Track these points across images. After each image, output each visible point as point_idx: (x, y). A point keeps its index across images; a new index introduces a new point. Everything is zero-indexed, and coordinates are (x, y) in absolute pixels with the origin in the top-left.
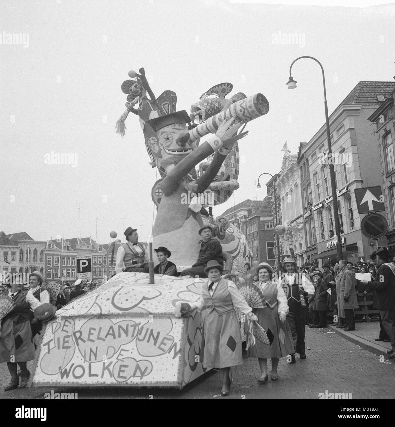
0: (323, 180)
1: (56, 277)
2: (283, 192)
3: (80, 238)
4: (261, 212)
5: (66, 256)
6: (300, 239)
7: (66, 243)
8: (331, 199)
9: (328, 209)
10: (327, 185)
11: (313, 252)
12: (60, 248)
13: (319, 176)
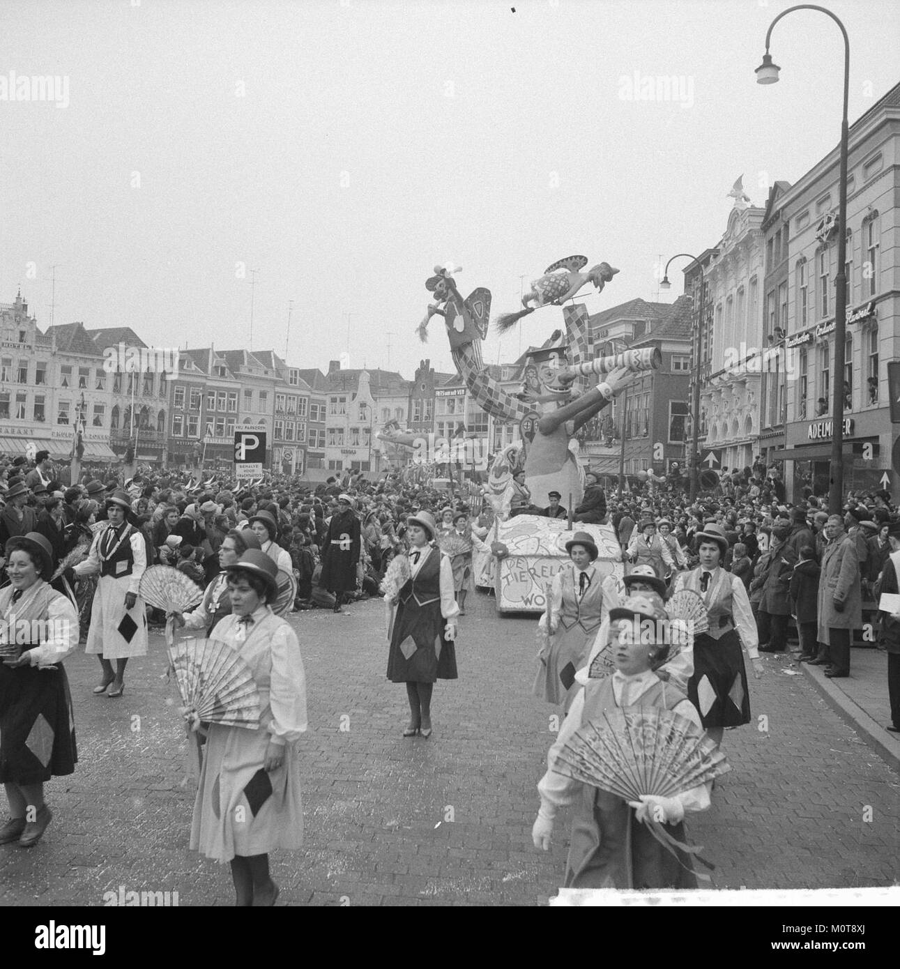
0: (819, 281)
1: (191, 434)
2: (720, 292)
3: (250, 351)
4: (666, 333)
5: (218, 388)
6: (748, 408)
7: (219, 359)
8: (833, 326)
9: (822, 349)
10: (825, 292)
11: (776, 442)
12: (205, 370)
13: (810, 268)
